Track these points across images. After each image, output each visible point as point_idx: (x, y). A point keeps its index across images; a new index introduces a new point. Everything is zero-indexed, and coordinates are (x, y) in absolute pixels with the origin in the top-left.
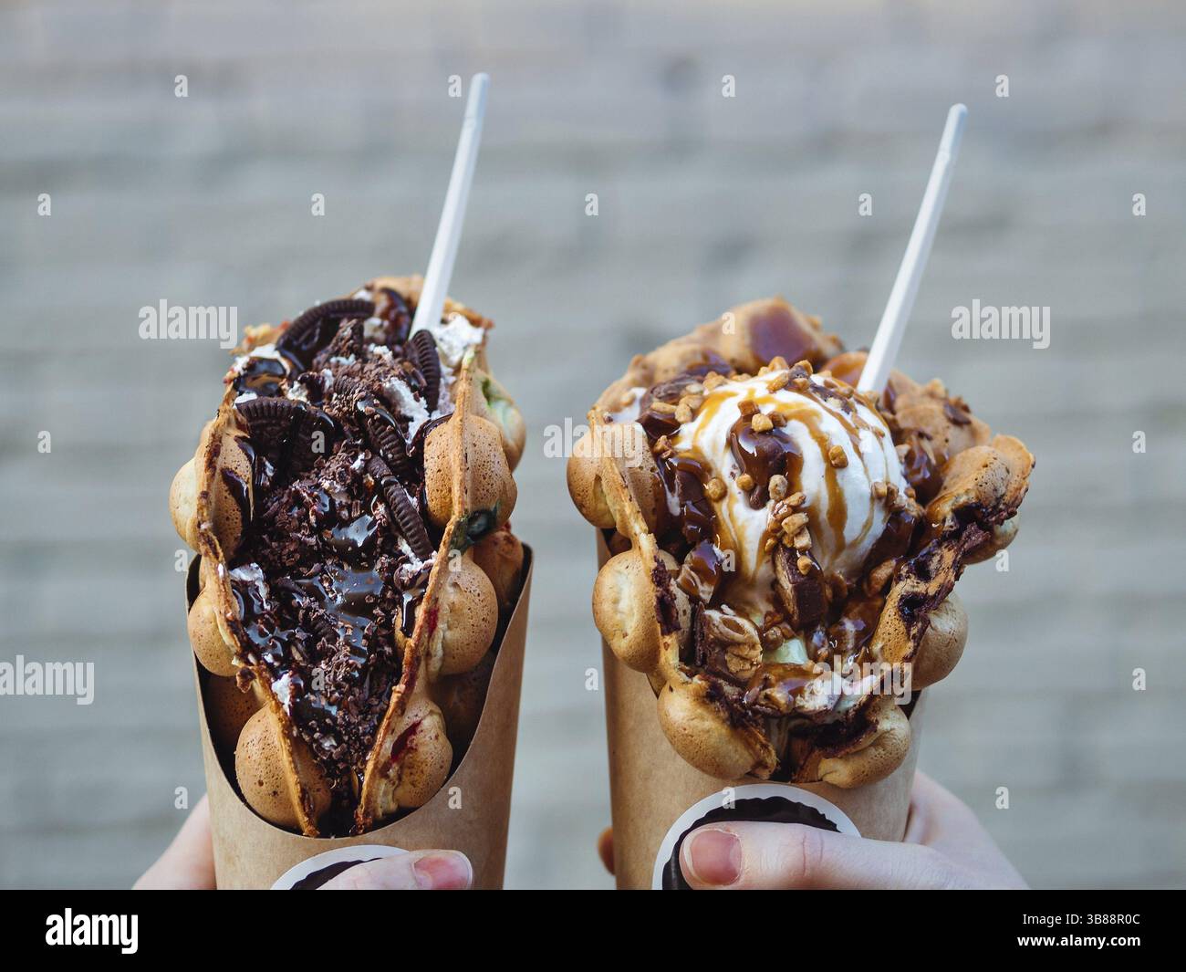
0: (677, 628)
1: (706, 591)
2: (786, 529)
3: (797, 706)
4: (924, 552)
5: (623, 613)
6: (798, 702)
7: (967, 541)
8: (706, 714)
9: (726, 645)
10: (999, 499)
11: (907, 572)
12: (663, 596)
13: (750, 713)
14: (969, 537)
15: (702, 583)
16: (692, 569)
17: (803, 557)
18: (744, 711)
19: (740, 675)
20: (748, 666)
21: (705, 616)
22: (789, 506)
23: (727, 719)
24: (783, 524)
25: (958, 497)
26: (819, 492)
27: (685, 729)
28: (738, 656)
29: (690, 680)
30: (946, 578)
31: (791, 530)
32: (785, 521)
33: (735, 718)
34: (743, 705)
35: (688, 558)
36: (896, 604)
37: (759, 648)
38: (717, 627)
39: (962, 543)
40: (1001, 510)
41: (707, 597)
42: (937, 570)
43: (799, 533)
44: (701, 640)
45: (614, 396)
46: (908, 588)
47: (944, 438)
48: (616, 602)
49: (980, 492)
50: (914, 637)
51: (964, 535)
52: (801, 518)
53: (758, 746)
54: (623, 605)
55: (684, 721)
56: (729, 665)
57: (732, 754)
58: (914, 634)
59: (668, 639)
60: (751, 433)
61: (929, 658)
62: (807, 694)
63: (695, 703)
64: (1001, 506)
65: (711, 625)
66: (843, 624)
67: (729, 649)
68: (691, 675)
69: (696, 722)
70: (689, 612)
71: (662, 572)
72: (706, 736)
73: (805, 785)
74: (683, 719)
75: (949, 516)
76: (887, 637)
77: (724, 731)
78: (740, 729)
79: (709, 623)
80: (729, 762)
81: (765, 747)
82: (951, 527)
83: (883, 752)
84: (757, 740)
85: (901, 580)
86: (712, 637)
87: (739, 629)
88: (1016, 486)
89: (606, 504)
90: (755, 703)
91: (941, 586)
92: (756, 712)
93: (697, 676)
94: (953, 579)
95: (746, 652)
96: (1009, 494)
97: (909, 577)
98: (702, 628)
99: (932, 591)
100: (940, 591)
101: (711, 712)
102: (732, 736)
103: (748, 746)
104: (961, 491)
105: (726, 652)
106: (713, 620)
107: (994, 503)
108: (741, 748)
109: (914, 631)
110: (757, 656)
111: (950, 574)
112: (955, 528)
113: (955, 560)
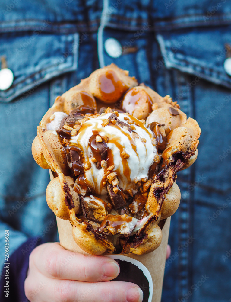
0: (74, 207)
1: (83, 192)
2: (108, 178)
3: (118, 232)
4: (162, 171)
5: (55, 201)
6: (118, 231)
7: (177, 167)
8: (87, 235)
9: (92, 210)
10: (188, 149)
11: (157, 179)
12: (67, 196)
13: (102, 235)
14: (177, 165)
15: (82, 189)
16: (78, 184)
17: (115, 187)
18: (100, 235)
19: (99, 220)
20: (101, 216)
21: (84, 201)
22: (109, 170)
23: (94, 237)
24: (107, 177)
25: (174, 149)
26: (120, 165)
27: (80, 241)
28: (97, 213)
29: (80, 224)
30: (170, 181)
31: (111, 179)
32: (108, 176)
33: (97, 237)
34: (99, 232)
35: (77, 180)
36: (153, 192)
37: (105, 210)
38: (89, 204)
39: (175, 168)
40: (189, 153)
41: (84, 195)
42: (167, 177)
43: (114, 180)
44: (84, 209)
45: (48, 117)
46: (157, 186)
47: (169, 122)
48: (53, 198)
49: (181, 147)
50: (160, 204)
51: (176, 164)
52: (114, 174)
53: (106, 245)
54: (55, 199)
55: (80, 238)
56: (95, 217)
57: (98, 248)
58: (160, 203)
59: (71, 211)
60: (95, 143)
61: (166, 210)
62: (122, 228)
63: (82, 232)
64: (190, 151)
65: (86, 204)
66: (133, 204)
67: (94, 211)
68: (81, 222)
69: (83, 238)
70: (78, 199)
71: (66, 188)
72: (88, 243)
73: (125, 255)
74: (79, 237)
75: (171, 156)
76: (151, 204)
77: (93, 241)
78: (99, 240)
79: (86, 203)
80: (97, 251)
81: (109, 245)
82: (172, 161)
83: (151, 244)
84: (105, 243)
85: (154, 183)
86: (88, 208)
87: (96, 204)
88: (194, 143)
89: (46, 162)
90: (103, 231)
91: (169, 184)
92: (103, 235)
93: (83, 222)
94: (172, 182)
95: (100, 211)
96: (192, 146)
97: (157, 181)
98: (83, 205)
99: (165, 187)
100: (168, 186)
101: (88, 235)
102: (96, 243)
103: (103, 245)
104: (175, 147)
105: (94, 212)
106: (87, 202)
107: (186, 150)
108: (100, 246)
109: (160, 202)
110: (104, 213)
111: (172, 179)
112: (173, 161)
113: (173, 174)
